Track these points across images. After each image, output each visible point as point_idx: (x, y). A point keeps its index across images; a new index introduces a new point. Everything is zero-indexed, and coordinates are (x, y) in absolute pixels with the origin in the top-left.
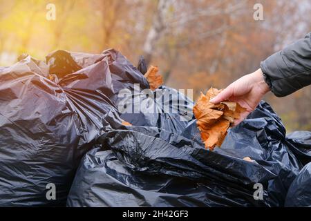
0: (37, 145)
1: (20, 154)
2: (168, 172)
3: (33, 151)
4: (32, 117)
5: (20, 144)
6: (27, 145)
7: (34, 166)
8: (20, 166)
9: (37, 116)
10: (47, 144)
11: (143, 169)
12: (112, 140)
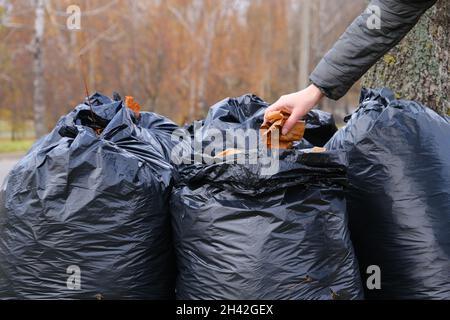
0: (131, 205)
1: (119, 219)
2: (284, 185)
3: (129, 212)
4: (117, 181)
5: (115, 209)
6: (122, 208)
7: (135, 225)
8: (123, 230)
9: (121, 178)
10: (140, 200)
11: (263, 191)
12: (213, 175)
